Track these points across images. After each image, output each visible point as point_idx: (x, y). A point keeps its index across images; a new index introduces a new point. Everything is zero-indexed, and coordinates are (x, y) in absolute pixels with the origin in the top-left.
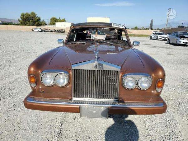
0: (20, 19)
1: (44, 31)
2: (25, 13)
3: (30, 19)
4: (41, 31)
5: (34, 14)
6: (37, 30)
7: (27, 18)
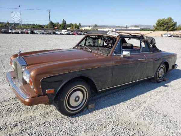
0: (155, 25)
1: (174, 36)
2: (161, 19)
3: (165, 25)
4: (170, 37)
5: (170, 19)
6: (166, 36)
7: (162, 23)
